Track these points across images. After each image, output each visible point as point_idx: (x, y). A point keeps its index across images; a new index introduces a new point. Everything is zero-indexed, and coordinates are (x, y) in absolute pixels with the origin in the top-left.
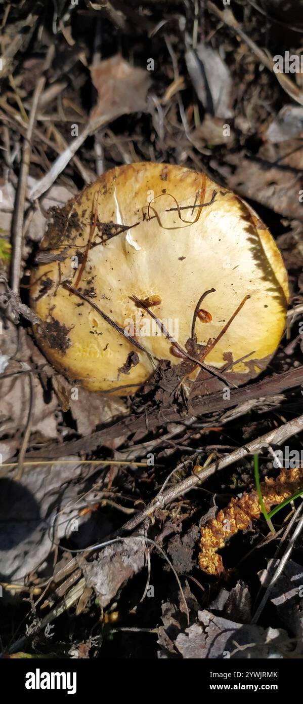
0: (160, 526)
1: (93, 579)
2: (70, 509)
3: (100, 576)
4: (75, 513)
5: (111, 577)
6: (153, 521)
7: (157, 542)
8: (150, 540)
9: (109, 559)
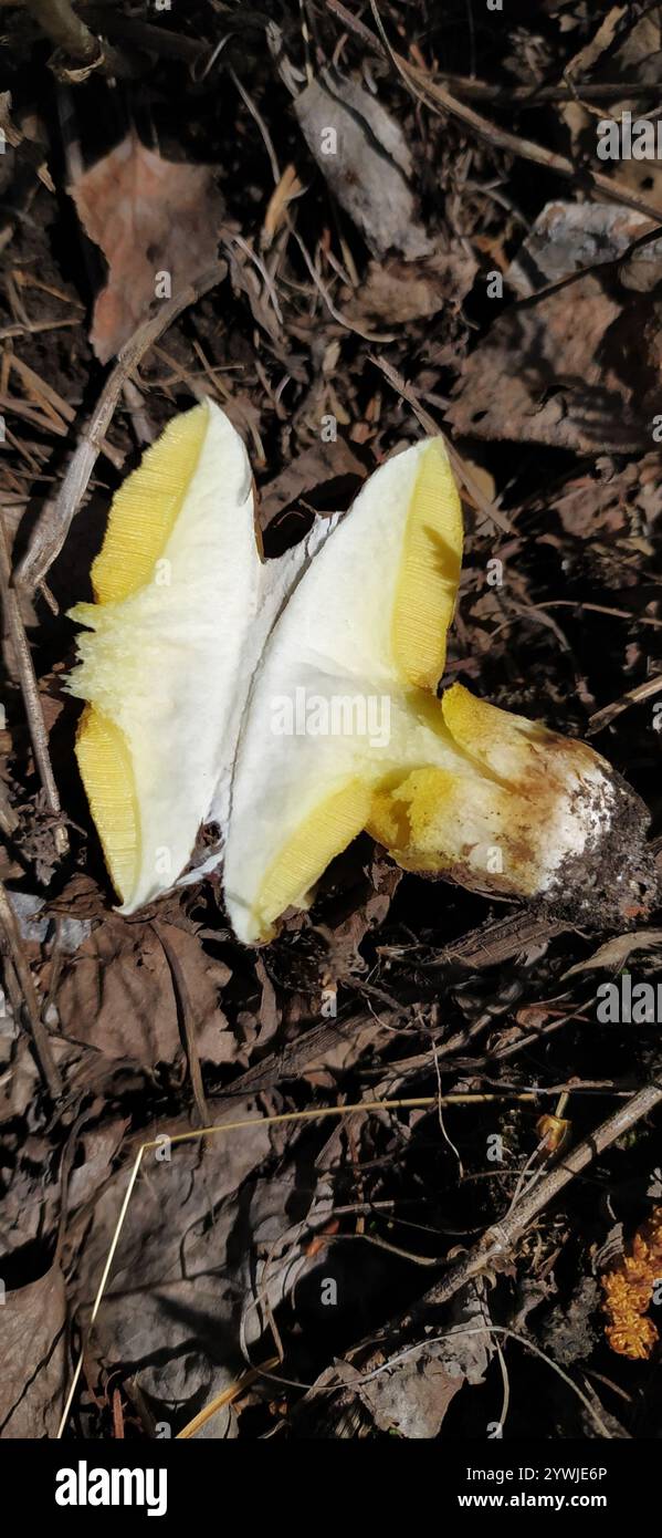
0: (512, 1292)
1: (390, 1414)
2: (282, 1246)
3: (403, 1406)
4: (296, 1250)
5: (427, 1403)
6: (493, 1281)
7: (517, 1330)
8: (498, 1329)
9: (414, 1367)
